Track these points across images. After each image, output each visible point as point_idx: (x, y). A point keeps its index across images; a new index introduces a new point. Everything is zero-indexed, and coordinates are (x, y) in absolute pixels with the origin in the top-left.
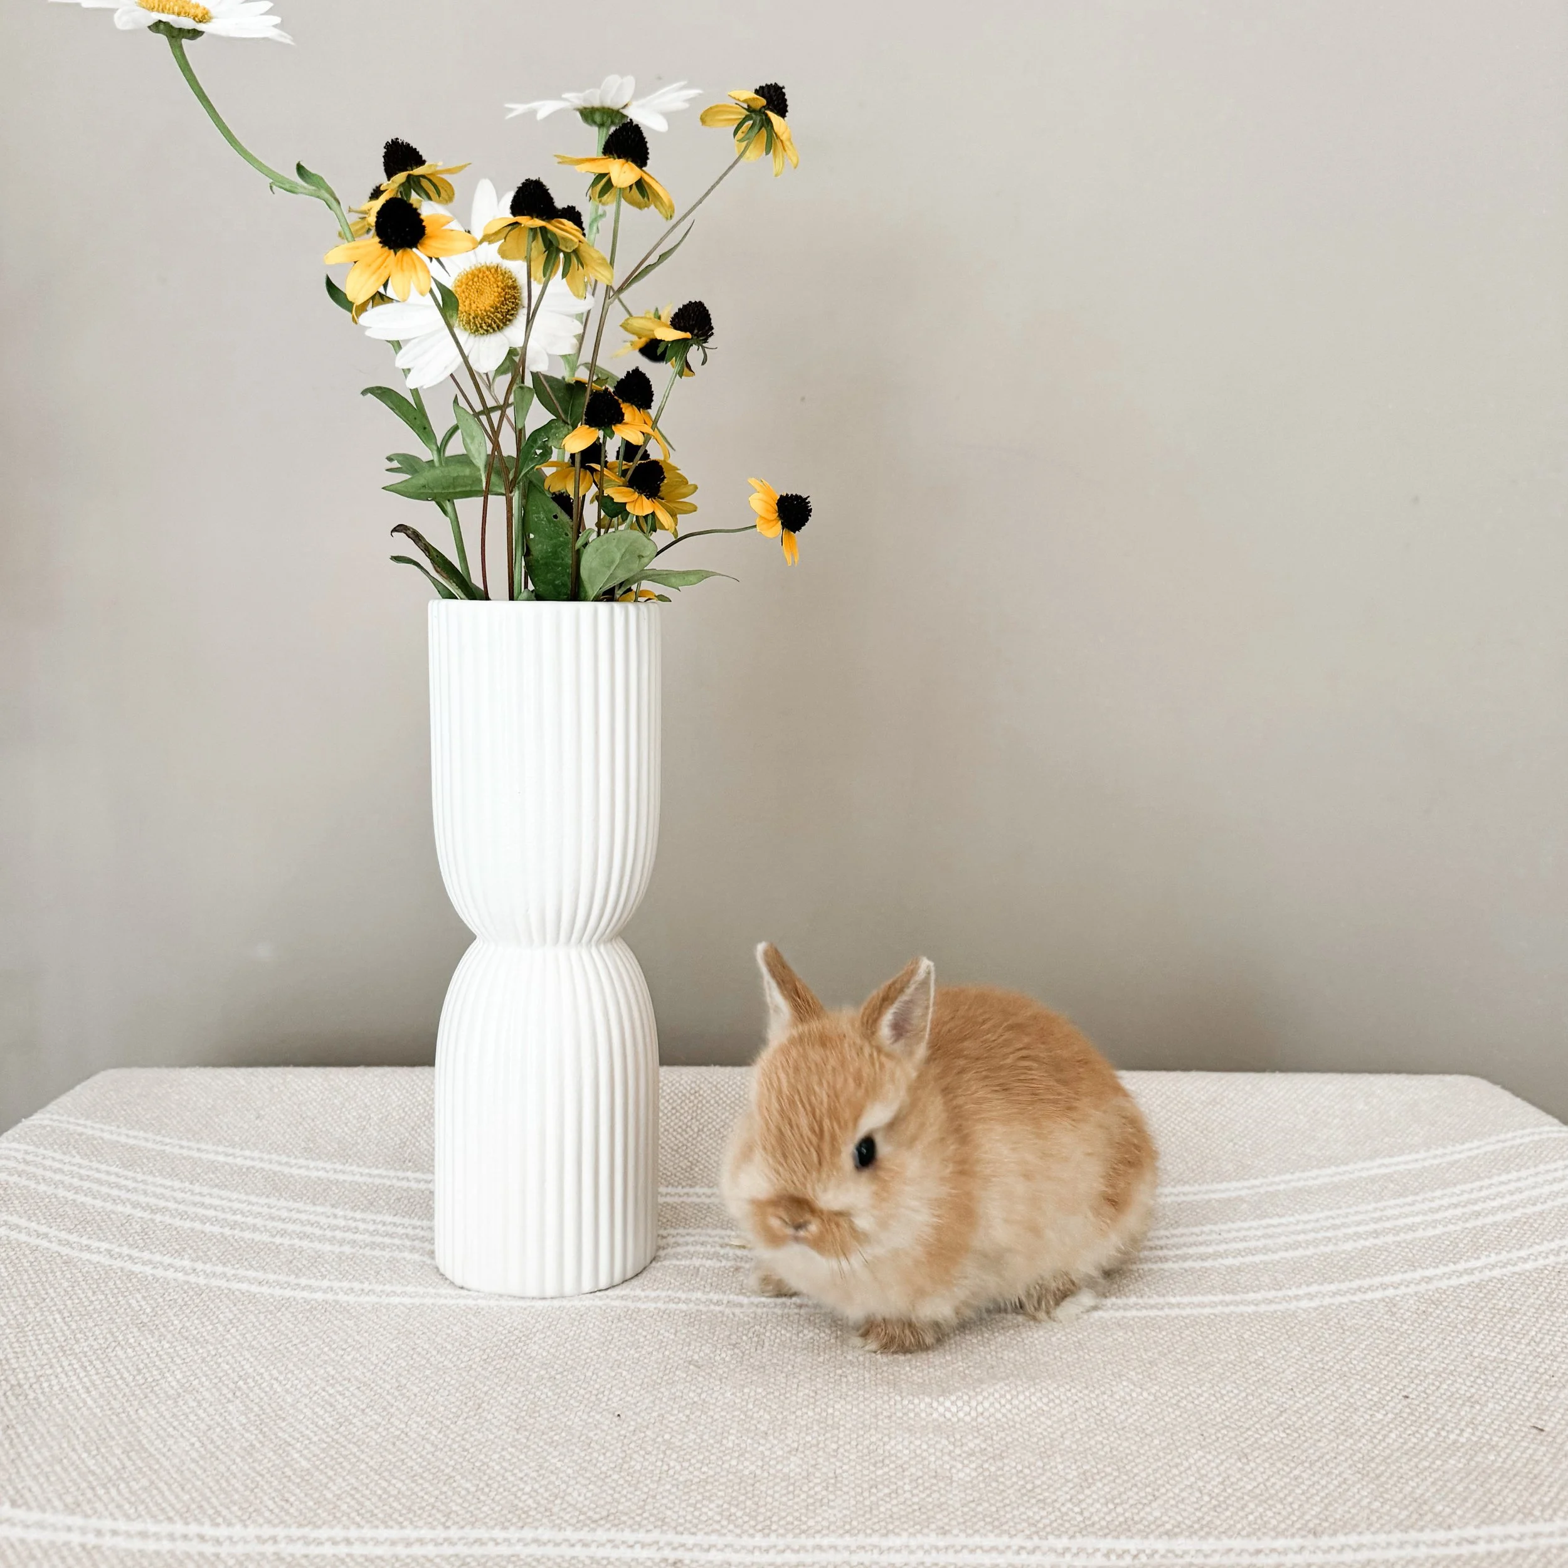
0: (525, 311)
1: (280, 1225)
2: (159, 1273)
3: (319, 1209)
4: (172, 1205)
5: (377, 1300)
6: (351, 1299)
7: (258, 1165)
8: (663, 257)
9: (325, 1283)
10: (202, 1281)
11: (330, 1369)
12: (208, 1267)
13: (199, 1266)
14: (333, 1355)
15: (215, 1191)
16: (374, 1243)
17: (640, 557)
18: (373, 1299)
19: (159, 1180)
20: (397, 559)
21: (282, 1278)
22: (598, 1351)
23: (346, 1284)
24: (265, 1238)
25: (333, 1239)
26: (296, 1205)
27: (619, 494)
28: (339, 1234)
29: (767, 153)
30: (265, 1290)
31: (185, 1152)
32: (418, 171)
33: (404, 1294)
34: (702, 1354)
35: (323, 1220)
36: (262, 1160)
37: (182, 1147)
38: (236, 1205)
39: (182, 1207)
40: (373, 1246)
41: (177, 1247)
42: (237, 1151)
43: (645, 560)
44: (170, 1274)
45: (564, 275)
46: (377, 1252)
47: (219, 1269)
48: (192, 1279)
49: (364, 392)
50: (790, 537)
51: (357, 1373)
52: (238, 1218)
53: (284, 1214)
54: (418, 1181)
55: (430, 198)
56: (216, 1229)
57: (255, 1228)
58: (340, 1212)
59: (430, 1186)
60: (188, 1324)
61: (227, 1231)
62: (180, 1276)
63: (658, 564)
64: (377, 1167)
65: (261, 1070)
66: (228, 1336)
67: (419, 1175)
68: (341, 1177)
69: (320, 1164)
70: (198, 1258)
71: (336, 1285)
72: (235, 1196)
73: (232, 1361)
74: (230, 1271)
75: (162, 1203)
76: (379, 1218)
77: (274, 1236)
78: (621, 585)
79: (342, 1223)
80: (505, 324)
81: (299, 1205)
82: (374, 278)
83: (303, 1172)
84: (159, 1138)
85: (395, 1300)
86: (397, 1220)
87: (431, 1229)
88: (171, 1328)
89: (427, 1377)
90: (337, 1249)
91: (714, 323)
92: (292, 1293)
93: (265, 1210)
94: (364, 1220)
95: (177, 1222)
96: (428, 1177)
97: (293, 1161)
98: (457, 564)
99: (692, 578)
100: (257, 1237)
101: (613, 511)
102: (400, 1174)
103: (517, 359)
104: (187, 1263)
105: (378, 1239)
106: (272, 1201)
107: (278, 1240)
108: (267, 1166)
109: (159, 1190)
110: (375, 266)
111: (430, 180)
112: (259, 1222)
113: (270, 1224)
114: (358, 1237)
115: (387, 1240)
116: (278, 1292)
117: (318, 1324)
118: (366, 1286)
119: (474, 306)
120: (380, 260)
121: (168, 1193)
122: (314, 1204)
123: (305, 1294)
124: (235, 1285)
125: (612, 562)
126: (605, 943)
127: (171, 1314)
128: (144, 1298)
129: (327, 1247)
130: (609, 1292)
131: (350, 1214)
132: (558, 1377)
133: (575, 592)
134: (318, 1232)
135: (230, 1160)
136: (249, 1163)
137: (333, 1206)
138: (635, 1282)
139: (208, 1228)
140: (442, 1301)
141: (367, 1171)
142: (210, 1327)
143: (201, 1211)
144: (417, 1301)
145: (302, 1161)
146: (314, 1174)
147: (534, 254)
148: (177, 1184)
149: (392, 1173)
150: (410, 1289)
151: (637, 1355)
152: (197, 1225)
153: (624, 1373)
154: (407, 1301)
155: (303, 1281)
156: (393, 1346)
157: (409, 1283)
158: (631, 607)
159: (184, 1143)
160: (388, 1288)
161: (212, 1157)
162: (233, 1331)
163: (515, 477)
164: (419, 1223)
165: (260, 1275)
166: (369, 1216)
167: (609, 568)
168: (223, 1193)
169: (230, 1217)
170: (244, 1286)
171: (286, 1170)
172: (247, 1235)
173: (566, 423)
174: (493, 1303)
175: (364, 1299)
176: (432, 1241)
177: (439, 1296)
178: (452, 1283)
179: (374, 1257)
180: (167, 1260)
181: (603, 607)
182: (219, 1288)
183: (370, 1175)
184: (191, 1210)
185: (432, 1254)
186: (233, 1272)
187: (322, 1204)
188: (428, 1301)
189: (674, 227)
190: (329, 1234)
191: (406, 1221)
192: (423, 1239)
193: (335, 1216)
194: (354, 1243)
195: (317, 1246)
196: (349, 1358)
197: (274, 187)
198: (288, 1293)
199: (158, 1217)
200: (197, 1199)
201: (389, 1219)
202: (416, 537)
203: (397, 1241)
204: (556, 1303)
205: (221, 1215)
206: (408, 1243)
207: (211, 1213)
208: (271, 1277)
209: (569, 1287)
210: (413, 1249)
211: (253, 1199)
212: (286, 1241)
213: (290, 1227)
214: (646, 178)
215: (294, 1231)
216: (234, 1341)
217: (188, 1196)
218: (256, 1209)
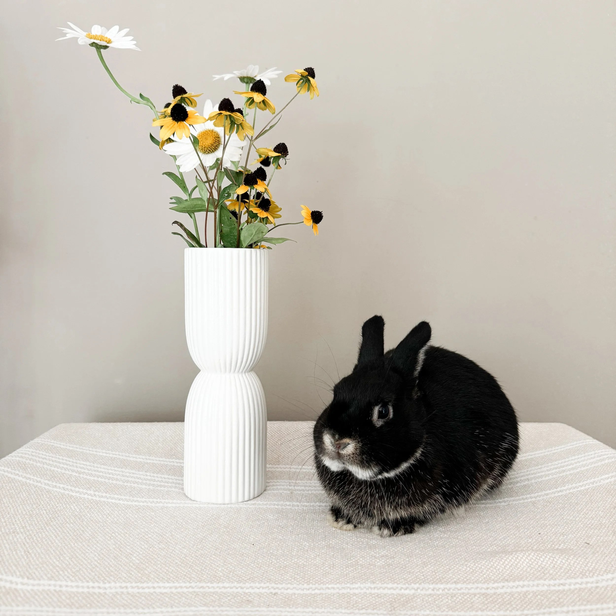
0: (223, 146)
1: (126, 479)
2: (82, 496)
3: (141, 473)
4: (86, 471)
5: (163, 505)
6: (153, 505)
7: (118, 456)
8: (271, 127)
9: (143, 499)
10: (98, 499)
11: (146, 529)
12: (100, 494)
13: (97, 493)
14: (147, 525)
15: (102, 466)
16: (161, 485)
17: (262, 232)
18: (161, 505)
19: (82, 462)
20: (174, 233)
21: (128, 498)
22: (245, 522)
23: (151, 500)
24: (121, 483)
25: (146, 484)
26: (132, 471)
27: (255, 210)
28: (148, 482)
29: (308, 92)
30: (121, 502)
31: (91, 452)
32: (185, 96)
33: (173, 503)
34: (283, 523)
35: (142, 477)
36: (119, 455)
37: (90, 450)
38: (110, 471)
39: (90, 472)
40: (161, 486)
41: (89, 486)
42: (110, 452)
43: (264, 234)
44: (86, 496)
45: (236, 133)
46: (162, 488)
47: (104, 494)
48: (94, 498)
49: (163, 174)
50: (316, 226)
51: (156, 530)
52: (111, 476)
53: (128, 474)
54: (177, 463)
55: (189, 106)
56: (103, 480)
57: (117, 480)
58: (148, 474)
59: (182, 464)
60: (93, 515)
61: (107, 481)
62: (90, 497)
63: (268, 235)
64: (162, 458)
65: (119, 424)
66: (108, 519)
67: (177, 461)
68: (149, 461)
69: (141, 457)
70: (96, 490)
71: (147, 500)
72: (109, 468)
73: (109, 528)
74: (108, 495)
75: (83, 470)
76: (163, 476)
77: (124, 483)
78: (255, 243)
79: (149, 478)
80: (215, 150)
81: (134, 471)
82: (170, 131)
83: (134, 459)
84: (81, 447)
85: (170, 505)
86: (170, 477)
87: (182, 480)
88: (86, 517)
89: (182, 532)
90: (148, 487)
91: (289, 150)
92: (131, 503)
93: (121, 473)
94: (157, 477)
95: (88, 477)
96: (181, 461)
97: (131, 456)
98: (195, 235)
99: (281, 241)
100: (118, 483)
101: (252, 216)
102: (171, 460)
103: (219, 162)
104: (92, 492)
105: (163, 484)
106: (123, 470)
107: (126, 484)
108: (121, 457)
109: (82, 466)
110: (170, 127)
111: (189, 99)
112: (119, 477)
113: (123, 478)
114: (155, 483)
115: (166, 484)
116: (126, 503)
117: (141, 514)
118: (159, 500)
119: (204, 144)
120: (172, 125)
121: (85, 467)
122: (139, 471)
123: (136, 503)
124: (110, 500)
125: (252, 234)
126: (248, 372)
127: (86, 512)
128: (76, 505)
129: (144, 486)
130: (249, 502)
131: (152, 475)
132: (230, 531)
133: (238, 245)
134: (140, 481)
135: (108, 455)
136: (115, 456)
137: (146, 472)
138: (258, 498)
139: (100, 479)
140: (186, 505)
141: (158, 459)
142: (101, 516)
143: (97, 473)
144: (178, 505)
145: (134, 456)
146: (139, 460)
147: (226, 125)
148: (88, 463)
149: (168, 460)
150: (175, 501)
151: (259, 523)
152: (96, 478)
153: (255, 530)
154: (174, 505)
155: (135, 499)
156: (169, 521)
157: (174, 499)
158: (258, 250)
159: (91, 449)
160: (166, 501)
161: (101, 454)
162: (109, 517)
163: (218, 204)
164: (178, 478)
165: (119, 497)
166: (159, 475)
167: (251, 236)
168: (105, 467)
169: (108, 475)
170: (113, 501)
171: (128, 459)
172: (114, 482)
173: (236, 185)
174: (205, 506)
175: (157, 505)
176: (183, 484)
177: (185, 503)
178: (191, 499)
179: (161, 490)
180: (85, 491)
181: (248, 250)
182: (104, 502)
183: (160, 461)
184: (93, 473)
185: (183, 489)
186: (109, 495)
187: (142, 471)
188: (182, 505)
189: (275, 117)
190: (144, 482)
191: (173, 477)
192: (179, 484)
193: (147, 475)
194: (153, 485)
195: (140, 486)
196: (153, 525)
197: (132, 102)
198: (130, 503)
199: (81, 476)
200: (96, 469)
201: (166, 476)
202: (181, 225)
203: (170, 485)
204: (229, 506)
205: (104, 475)
206: (174, 485)
207: (101, 474)
208: (123, 497)
209: (234, 500)
210: (176, 487)
211: (116, 469)
212: (129, 484)
213: (130, 479)
214: (266, 99)
215: (132, 481)
216: (110, 521)
217: (92, 468)
218: (117, 473)
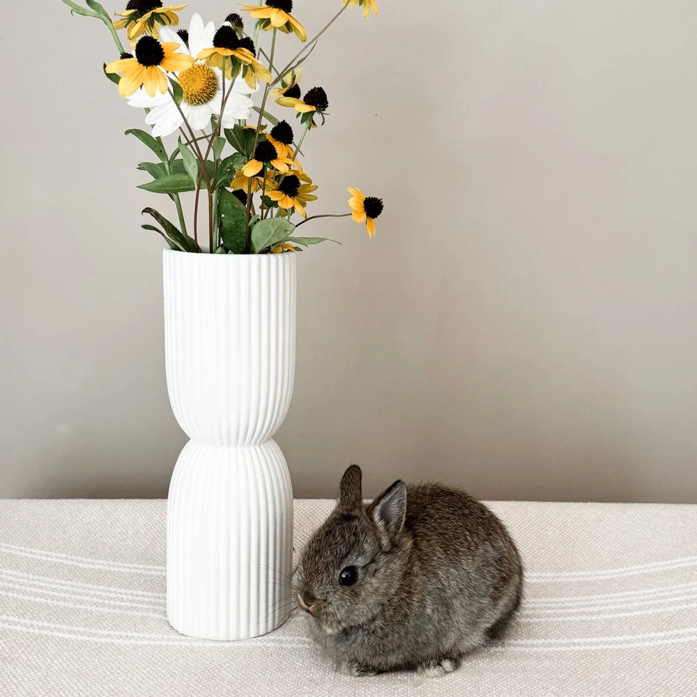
0: (221, 92)
1: (79, 598)
2: (13, 627)
3: (101, 588)
4: (17, 587)
5: (136, 642)
6: (121, 642)
7: (65, 562)
8: (299, 62)
9: (106, 632)
10: (37, 632)
11: (111, 685)
12: (40, 624)
13: (35, 622)
14: (112, 677)
15: (41, 578)
16: (132, 607)
17: (286, 231)
18: (133, 642)
19: (9, 572)
20: (145, 227)
21: (81, 629)
22: (260, 674)
23: (118, 633)
24: (71, 605)
25: (108, 606)
26: (87, 586)
27: (274, 196)
28: (112, 602)
29: (360, 4)
30: (73, 637)
31: (23, 554)
32: (158, 10)
33: (150, 639)
34: (318, 675)
35: (103, 594)
36: (67, 559)
37: (21, 551)
38: (54, 586)
39: (23, 588)
40: (132, 609)
41: (22, 612)
42: (53, 553)
43: (289, 232)
44: (18, 628)
45: (243, 76)
46: (134, 613)
47: (46, 624)
48: (31, 630)
49: (127, 133)
50: (371, 221)
51: (127, 689)
52: (55, 593)
53: (81, 590)
54: (156, 570)
55: (164, 24)
56: (43, 601)
57: (65, 600)
58: (112, 589)
59: (163, 573)
60: (30, 658)
61: (49, 601)
62: (24, 629)
63: (297, 233)
64: (133, 563)
65: (64, 501)
66: (53, 665)
67: (156, 567)
68: (112, 569)
69: (100, 561)
70: (34, 618)
71: (112, 633)
72: (52, 580)
73: (56, 679)
74: (52, 626)
75: (12, 586)
76: (134, 592)
77: (76, 604)
78: (273, 245)
79: (114, 596)
80: (209, 100)
81: (90, 586)
83: (91, 566)
84: (8, 545)
85: (145, 642)
86: (145, 593)
87: (165, 598)
88: (21, 660)
89: (166, 691)
90: (112, 611)
91: (328, 99)
92: (88, 638)
93: (70, 589)
94: (126, 594)
95: (21, 597)
96: (163, 568)
97: (85, 560)
98: (180, 229)
99: (315, 241)
100: (67, 605)
101: (268, 203)
102: (146, 567)
103: (217, 121)
104: (27, 621)
105: (134, 605)
106: (74, 583)
107: (78, 606)
108: (70, 563)
109: (11, 578)
110: (135, 75)
111: (165, 15)
112: (67, 595)
113: (74, 597)
114: (123, 604)
115: (140, 606)
116: (79, 638)
117: (103, 657)
118: (129, 634)
119: (191, 89)
120: (137, 73)
121: (15, 579)
122: (98, 585)
123: (95, 639)
124: (55, 634)
125: (270, 234)
126: (264, 443)
127: (20, 652)
128: (5, 643)
129: (106, 610)
130: (265, 637)
131: (118, 590)
132: (238, 690)
133: (247, 249)
134: (101, 601)
135: (49, 559)
136: (60, 561)
137: (108, 586)
138: (279, 631)
139: (38, 599)
140: (171, 644)
141: (127, 565)
142: (43, 659)
143: (34, 590)
144: (158, 643)
145: (90, 560)
146: (97, 567)
147: (227, 66)
148: (20, 574)
149: (141, 566)
150: (154, 636)
151: (281, 677)
152: (32, 599)
153: (275, 688)
154: (152, 643)
155: (93, 631)
156: (145, 672)
157: (153, 632)
158: (280, 256)
159: (23, 548)
160: (141, 635)
161: (38, 557)
162: (56, 661)
163: (214, 185)
164: (157, 595)
165: (69, 628)
166: (129, 592)
167: (268, 237)
168: (47, 579)
169: (51, 593)
170: (61, 635)
171: (81, 565)
172: (61, 604)
173: (243, 155)
174: (200, 644)
175: (128, 642)
176: (165, 605)
177: (169, 639)
178: (177, 631)
179: (133, 616)
180: (16, 619)
181: (264, 257)
182: (46, 636)
183: (129, 568)
184: (28, 589)
185: (165, 613)
186: (54, 626)
187: (103, 585)
188: (164, 643)
189: (307, 47)
190: (107, 602)
191: (150, 594)
192: (159, 604)
193: (110, 592)
194: (120, 607)
195: (100, 609)
196: (121, 679)
197: (73, 13)
198: (85, 638)
199: (10, 594)
200: (32, 582)
201: (140, 593)
202: (157, 216)
203: (146, 606)
204: (236, 644)
205: (45, 592)
206: (151, 607)
207: (40, 591)
208: (76, 629)
209: (243, 635)
210: (154, 611)
211: (62, 582)
212: (83, 607)
213: (85, 598)
214: (292, 21)
215: (87, 601)
216: (57, 668)
217: (26, 581)
218: (66, 588)
